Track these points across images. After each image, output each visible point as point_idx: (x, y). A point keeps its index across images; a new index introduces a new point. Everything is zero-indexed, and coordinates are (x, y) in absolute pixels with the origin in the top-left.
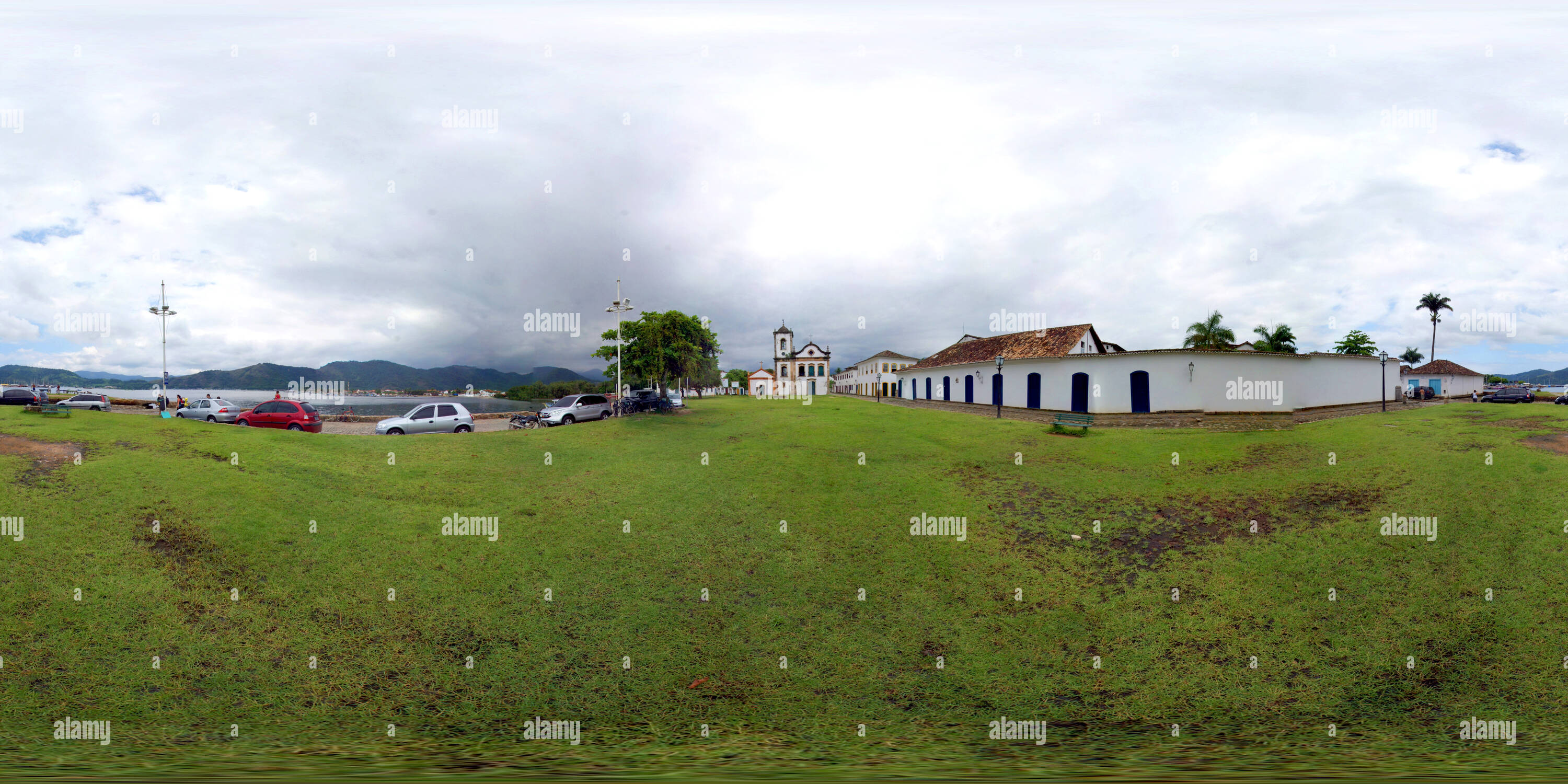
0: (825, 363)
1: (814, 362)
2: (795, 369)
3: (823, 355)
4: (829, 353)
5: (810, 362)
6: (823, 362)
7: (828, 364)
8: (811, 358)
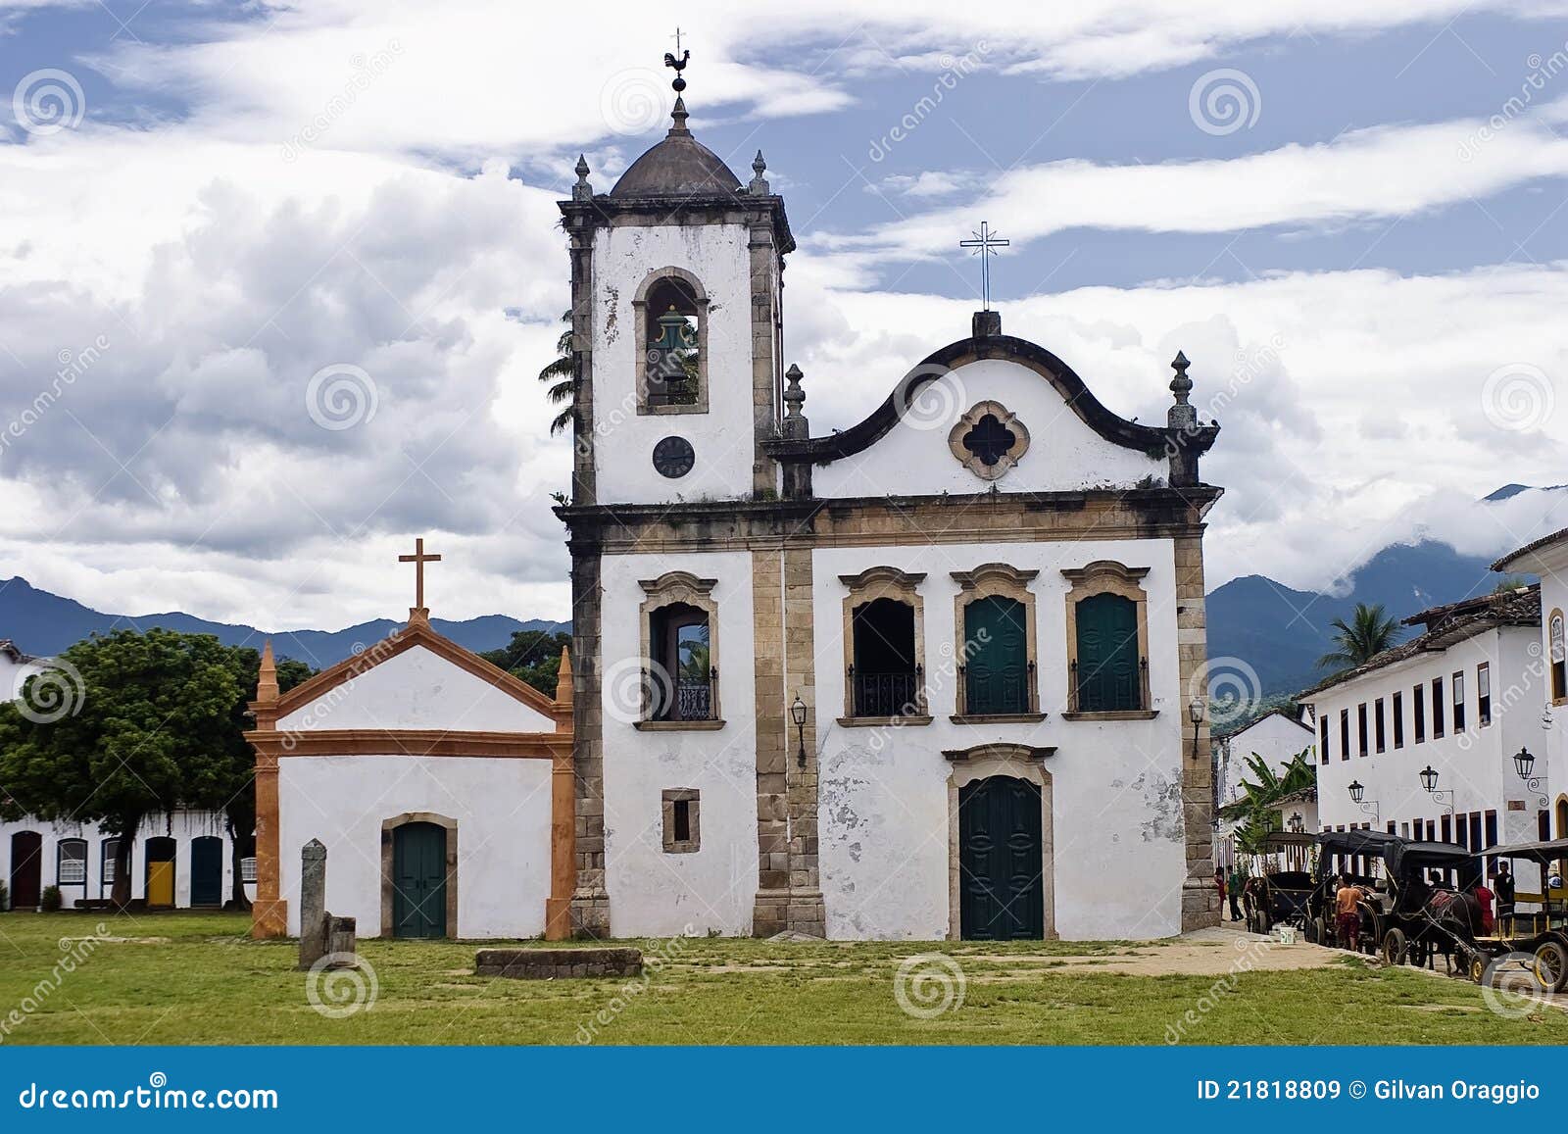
0: (1156, 554)
1: (1018, 554)
2: (802, 637)
3: (1128, 469)
4: (1205, 438)
5: (972, 555)
6: (1130, 552)
7: (1189, 572)
8: (992, 503)
